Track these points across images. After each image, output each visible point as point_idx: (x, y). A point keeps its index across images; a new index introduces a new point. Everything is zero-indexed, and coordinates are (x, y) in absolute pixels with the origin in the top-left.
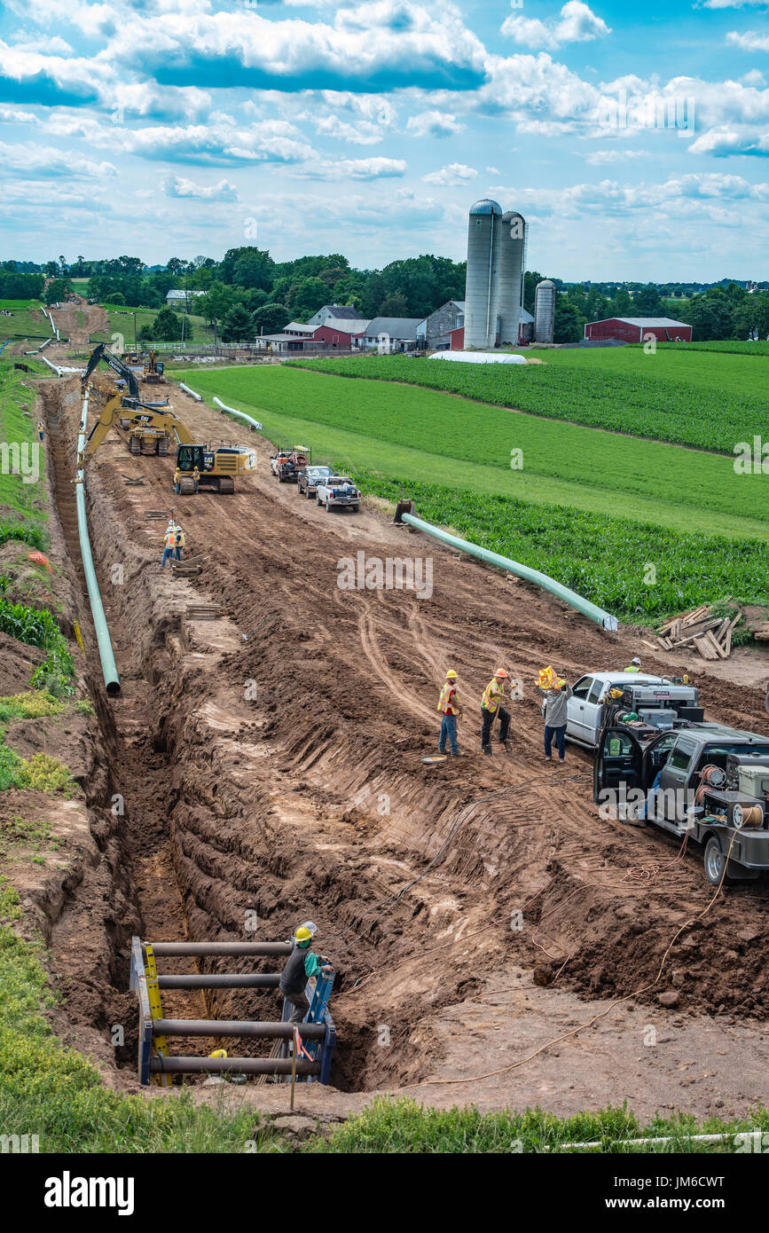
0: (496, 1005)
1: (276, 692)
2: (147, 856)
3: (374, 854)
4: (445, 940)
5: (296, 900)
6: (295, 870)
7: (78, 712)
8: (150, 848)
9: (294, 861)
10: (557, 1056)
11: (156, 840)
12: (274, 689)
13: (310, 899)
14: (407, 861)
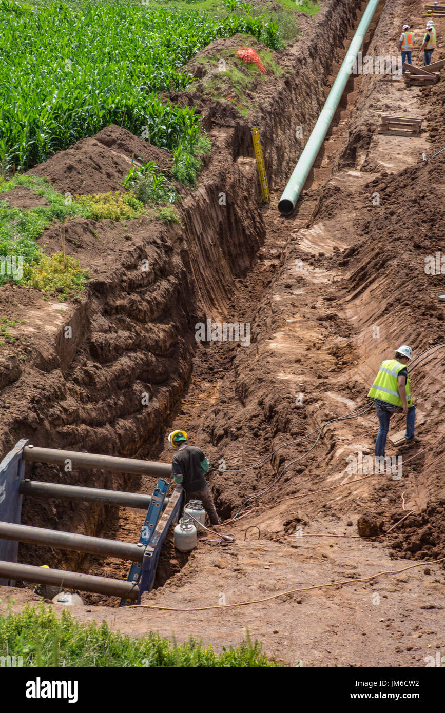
0: (296, 547)
1: (395, 217)
2: (211, 381)
3: (332, 389)
4: (332, 483)
5: (239, 429)
6: (250, 398)
7: (157, 219)
8: (217, 373)
9: (252, 388)
10: (299, 603)
11: (227, 366)
12: (392, 214)
13: (252, 429)
14: (358, 400)
